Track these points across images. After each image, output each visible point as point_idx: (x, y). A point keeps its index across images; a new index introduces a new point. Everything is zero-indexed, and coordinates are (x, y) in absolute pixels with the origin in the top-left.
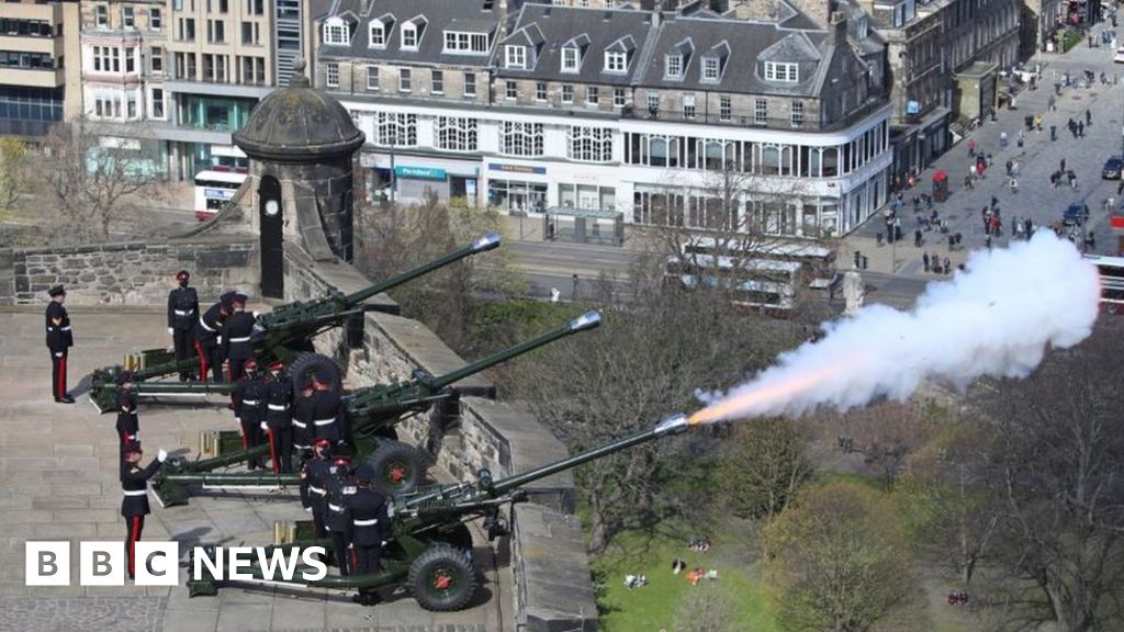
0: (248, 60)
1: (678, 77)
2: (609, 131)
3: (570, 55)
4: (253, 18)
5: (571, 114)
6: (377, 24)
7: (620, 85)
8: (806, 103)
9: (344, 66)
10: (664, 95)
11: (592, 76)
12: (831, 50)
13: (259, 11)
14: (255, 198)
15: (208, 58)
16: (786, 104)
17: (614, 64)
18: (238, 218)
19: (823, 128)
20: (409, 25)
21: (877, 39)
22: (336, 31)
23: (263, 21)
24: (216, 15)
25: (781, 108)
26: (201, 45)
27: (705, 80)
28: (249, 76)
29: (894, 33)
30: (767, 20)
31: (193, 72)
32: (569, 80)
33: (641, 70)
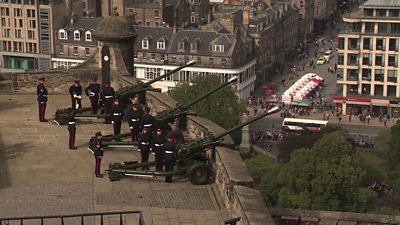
0: (31, 44)
1: (183, 50)
2: (159, 69)
3: (145, 43)
4: (32, 29)
5: (146, 63)
6: (77, 32)
7: (163, 54)
8: (227, 59)
9: (65, 46)
10: (178, 57)
11: (153, 50)
12: (235, 40)
13: (34, 27)
14: (100, 55)
15: (15, 43)
16: (220, 59)
17: (160, 46)
18: (94, 62)
19: (233, 68)
20: (88, 32)
21: (251, 37)
22: (62, 34)
23: (36, 30)
24: (18, 28)
25: (218, 61)
26: (13, 38)
27: (192, 51)
28: (31, 50)
29: (256, 35)
30: (213, 31)
31: (10, 48)
32: (145, 51)
33: (170, 48)
